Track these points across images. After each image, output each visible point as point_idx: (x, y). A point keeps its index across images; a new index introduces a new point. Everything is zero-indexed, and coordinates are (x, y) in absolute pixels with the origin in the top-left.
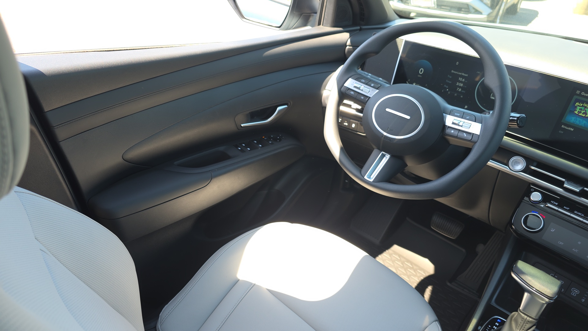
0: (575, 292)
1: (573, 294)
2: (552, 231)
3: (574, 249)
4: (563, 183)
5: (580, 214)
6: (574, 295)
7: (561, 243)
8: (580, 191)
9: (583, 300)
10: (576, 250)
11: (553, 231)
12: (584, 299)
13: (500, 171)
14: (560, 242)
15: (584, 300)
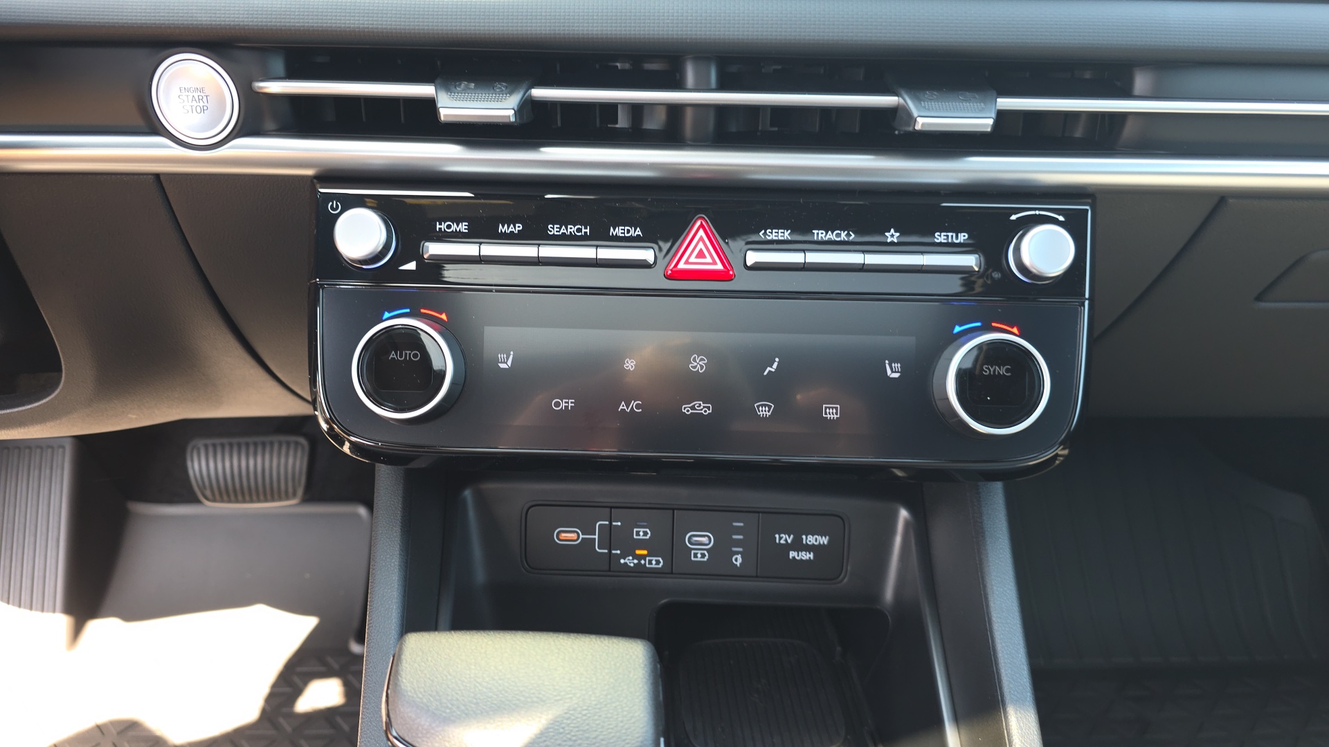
0: (700, 544)
1: (696, 555)
2: (502, 366)
3: (623, 406)
4: (429, 105)
5: (572, 229)
6: (703, 556)
7: (563, 405)
8: (519, 111)
9: (736, 560)
10: (633, 404)
11: (509, 363)
12: (737, 553)
13: (157, 176)
14: (557, 404)
15: (739, 557)
